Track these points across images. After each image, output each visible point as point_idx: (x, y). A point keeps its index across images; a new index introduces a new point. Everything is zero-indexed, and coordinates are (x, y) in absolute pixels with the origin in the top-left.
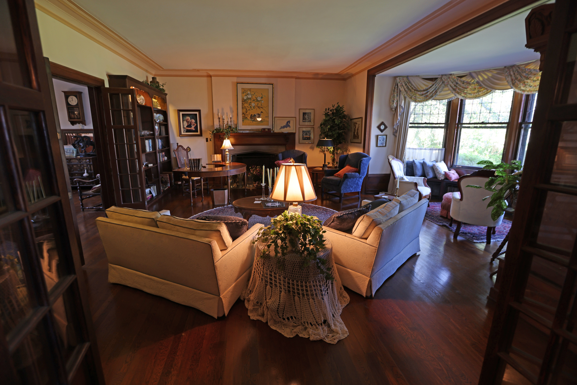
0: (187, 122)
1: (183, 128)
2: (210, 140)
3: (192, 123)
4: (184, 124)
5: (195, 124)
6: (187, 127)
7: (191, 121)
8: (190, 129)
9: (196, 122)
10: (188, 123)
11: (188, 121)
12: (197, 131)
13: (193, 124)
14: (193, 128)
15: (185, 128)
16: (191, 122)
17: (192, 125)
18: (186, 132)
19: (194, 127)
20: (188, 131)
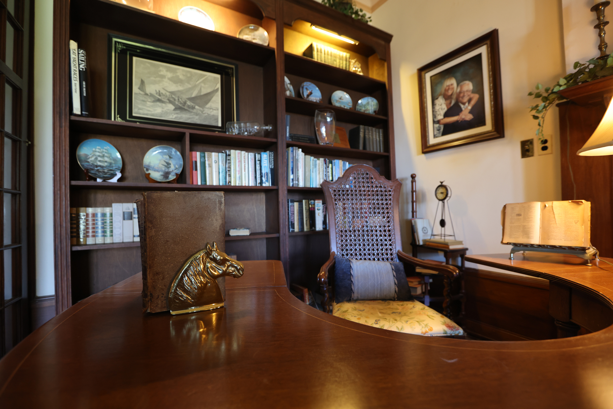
0: (447, 98)
1: (434, 122)
2: (544, 148)
3: (464, 96)
4: (437, 107)
5: (472, 95)
6: (446, 115)
7: (459, 90)
8: (457, 121)
9: (479, 89)
10: (448, 101)
11: (450, 92)
12: (479, 121)
13: (466, 99)
14: (466, 115)
15: (438, 122)
16: (460, 92)
17: (464, 104)
18: (444, 133)
19: (470, 108)
20: (448, 129)
